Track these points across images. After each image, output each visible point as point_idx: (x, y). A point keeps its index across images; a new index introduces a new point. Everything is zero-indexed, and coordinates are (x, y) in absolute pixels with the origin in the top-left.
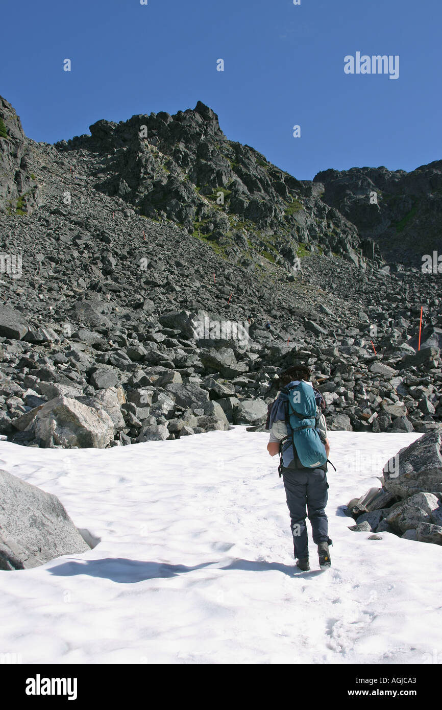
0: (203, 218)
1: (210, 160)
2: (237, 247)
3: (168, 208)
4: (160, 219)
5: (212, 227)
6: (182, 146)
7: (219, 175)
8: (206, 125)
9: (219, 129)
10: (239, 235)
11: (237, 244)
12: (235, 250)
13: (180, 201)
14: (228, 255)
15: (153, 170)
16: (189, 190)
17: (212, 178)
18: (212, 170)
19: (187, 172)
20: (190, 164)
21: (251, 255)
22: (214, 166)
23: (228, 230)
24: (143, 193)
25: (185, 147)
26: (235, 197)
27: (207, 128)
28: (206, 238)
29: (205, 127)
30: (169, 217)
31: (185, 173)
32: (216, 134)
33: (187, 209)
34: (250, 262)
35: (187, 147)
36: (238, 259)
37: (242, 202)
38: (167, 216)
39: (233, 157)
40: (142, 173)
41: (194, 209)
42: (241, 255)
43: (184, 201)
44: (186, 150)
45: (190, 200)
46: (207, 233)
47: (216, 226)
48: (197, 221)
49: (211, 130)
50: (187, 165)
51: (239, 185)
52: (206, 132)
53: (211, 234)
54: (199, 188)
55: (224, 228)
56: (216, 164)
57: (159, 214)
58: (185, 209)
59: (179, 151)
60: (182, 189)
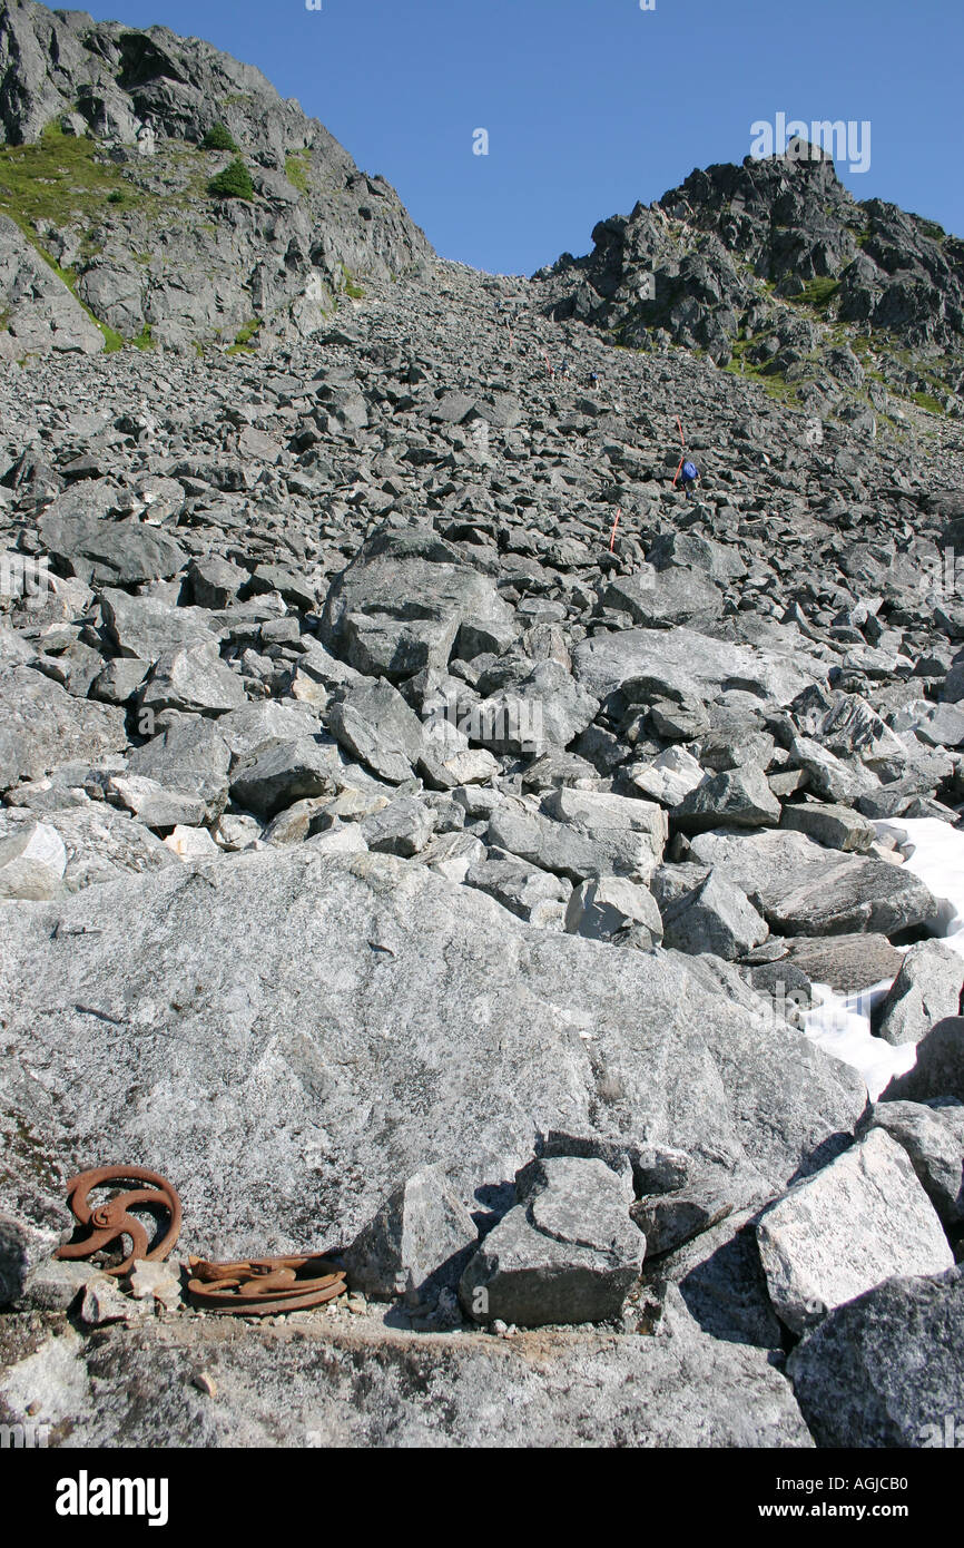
0: (757, 330)
1: (798, 224)
2: (830, 379)
3: (676, 321)
4: (653, 345)
5: (774, 345)
6: (736, 208)
7: (819, 253)
8: (806, 177)
9: (834, 181)
10: (839, 351)
11: (833, 373)
12: (825, 387)
13: (702, 302)
14: (805, 399)
15: (650, 251)
16: (725, 276)
17: (800, 260)
18: (799, 244)
19: (747, 258)
20: (754, 240)
21: (870, 396)
22: (807, 236)
23: (814, 347)
24: (625, 300)
25: (745, 210)
26: (851, 288)
27: (807, 181)
28: (759, 372)
29: (803, 180)
30: (677, 340)
31: (744, 261)
32: (827, 190)
33: (718, 315)
34: (860, 409)
35: (748, 209)
36: (831, 406)
37: (865, 295)
38: (672, 340)
39: (861, 225)
40: (625, 260)
41: (736, 313)
42: (841, 397)
43: (712, 300)
44: (744, 214)
45: (728, 297)
46: (763, 360)
47: (785, 339)
48: (743, 338)
49: (818, 184)
50: (749, 243)
51: (865, 265)
52: (805, 188)
53: (771, 360)
54: (773, 286)
55: (802, 343)
56: (812, 232)
57: (654, 337)
58: (714, 317)
59: (730, 219)
60: (706, 274)
